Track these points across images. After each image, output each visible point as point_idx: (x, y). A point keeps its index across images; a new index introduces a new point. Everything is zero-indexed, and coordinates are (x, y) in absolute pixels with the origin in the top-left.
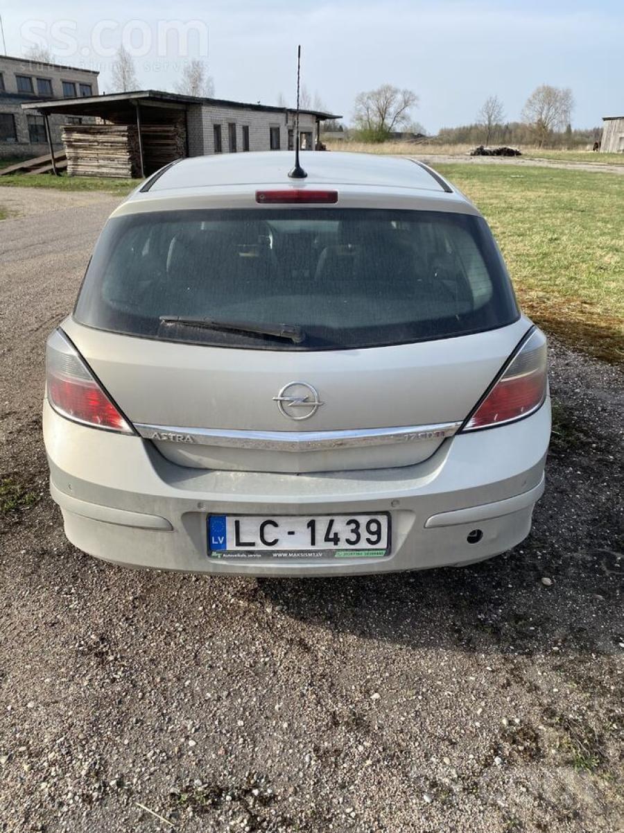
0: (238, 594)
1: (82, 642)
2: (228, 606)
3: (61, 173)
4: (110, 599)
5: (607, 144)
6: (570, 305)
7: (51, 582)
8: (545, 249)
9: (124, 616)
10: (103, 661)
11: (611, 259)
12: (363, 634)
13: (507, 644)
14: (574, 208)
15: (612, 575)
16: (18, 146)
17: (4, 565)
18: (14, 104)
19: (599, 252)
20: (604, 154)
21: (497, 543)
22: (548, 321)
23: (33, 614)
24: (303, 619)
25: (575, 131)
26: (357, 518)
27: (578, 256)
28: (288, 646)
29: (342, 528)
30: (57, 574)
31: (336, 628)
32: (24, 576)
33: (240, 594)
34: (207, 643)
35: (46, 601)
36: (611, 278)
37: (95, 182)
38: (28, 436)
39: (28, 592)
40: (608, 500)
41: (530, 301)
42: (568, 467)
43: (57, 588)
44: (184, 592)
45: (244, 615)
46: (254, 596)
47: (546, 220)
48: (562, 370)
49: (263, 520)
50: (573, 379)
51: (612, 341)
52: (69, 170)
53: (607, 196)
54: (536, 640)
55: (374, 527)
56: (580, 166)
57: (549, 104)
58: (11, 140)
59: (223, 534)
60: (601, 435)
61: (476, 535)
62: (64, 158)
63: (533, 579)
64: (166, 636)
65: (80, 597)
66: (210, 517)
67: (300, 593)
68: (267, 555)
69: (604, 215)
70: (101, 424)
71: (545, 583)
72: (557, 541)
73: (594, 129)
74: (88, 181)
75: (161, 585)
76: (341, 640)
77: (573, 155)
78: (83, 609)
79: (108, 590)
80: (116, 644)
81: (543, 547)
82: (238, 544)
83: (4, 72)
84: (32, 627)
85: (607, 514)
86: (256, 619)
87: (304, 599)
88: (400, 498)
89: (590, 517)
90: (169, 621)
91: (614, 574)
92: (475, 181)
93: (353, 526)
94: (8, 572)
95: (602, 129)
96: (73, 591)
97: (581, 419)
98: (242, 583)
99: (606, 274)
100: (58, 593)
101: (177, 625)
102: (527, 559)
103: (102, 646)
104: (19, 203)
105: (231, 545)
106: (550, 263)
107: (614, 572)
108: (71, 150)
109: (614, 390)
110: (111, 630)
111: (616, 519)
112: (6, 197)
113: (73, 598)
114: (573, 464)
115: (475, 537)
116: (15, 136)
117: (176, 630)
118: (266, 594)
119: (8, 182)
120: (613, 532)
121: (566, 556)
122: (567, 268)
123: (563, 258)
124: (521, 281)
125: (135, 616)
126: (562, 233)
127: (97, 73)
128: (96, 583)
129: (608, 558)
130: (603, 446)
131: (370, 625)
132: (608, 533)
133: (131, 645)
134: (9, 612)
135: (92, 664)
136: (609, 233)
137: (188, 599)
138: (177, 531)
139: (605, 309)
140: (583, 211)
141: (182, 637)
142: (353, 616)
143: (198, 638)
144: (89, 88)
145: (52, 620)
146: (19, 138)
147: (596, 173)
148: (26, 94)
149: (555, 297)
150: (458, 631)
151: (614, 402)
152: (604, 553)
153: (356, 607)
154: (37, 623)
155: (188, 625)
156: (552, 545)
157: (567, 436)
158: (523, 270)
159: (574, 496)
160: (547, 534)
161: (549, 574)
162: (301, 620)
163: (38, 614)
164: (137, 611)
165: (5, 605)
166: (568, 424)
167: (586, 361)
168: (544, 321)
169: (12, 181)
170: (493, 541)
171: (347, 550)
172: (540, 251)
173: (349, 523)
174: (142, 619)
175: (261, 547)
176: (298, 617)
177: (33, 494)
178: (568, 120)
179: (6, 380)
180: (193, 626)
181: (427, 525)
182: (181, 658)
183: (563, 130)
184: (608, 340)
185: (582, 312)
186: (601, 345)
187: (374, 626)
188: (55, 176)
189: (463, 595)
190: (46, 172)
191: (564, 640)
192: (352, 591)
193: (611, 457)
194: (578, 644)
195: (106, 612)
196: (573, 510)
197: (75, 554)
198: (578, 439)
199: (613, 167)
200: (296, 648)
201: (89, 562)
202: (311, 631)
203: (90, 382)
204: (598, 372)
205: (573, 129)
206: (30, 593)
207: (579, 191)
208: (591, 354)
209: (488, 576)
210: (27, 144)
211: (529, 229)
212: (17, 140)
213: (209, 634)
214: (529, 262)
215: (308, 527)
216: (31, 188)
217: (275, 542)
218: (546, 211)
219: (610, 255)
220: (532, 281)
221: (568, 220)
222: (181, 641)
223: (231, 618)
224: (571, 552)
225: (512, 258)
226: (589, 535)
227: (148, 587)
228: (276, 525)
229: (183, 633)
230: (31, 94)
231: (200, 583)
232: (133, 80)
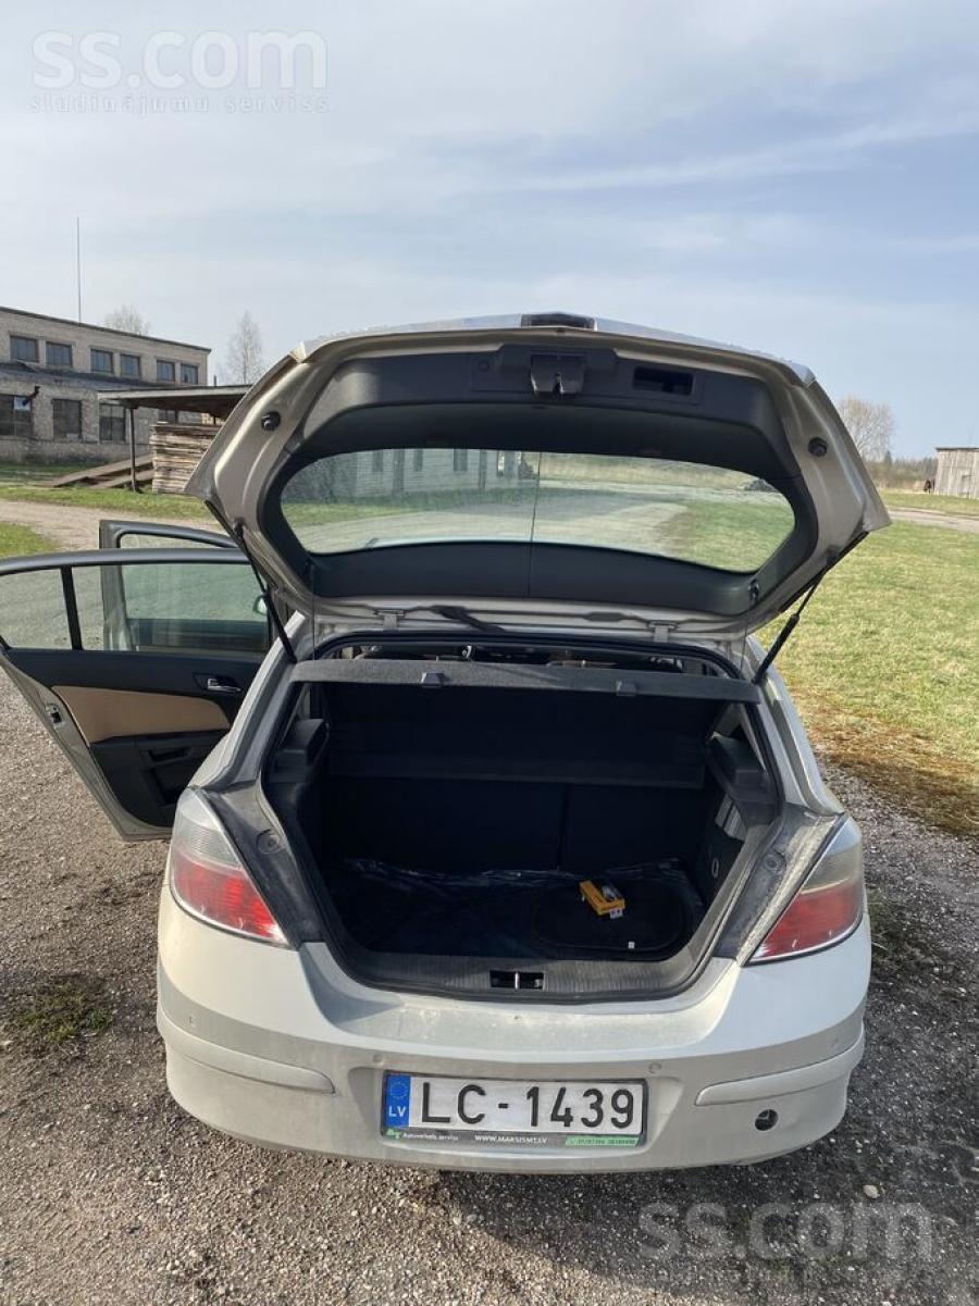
0: (410, 1193)
1: (177, 1263)
2: (396, 1212)
3: (142, 489)
4: (217, 1192)
5: (944, 484)
6: (895, 739)
7: (128, 1159)
8: (857, 647)
9: (239, 1220)
10: (208, 1297)
11: (953, 668)
12: (598, 1268)
13: (814, 1294)
14: (898, 581)
15: (968, 1185)
16: (82, 445)
17: (59, 1128)
18: (84, 387)
19: (937, 657)
20: (941, 497)
21: (798, 1132)
22: (864, 764)
23: (103, 1212)
24: (507, 1238)
25: (897, 461)
26: (601, 1087)
27: (905, 662)
28: (486, 1282)
29: (577, 1102)
30: (137, 1146)
31: (558, 1255)
32: (89, 1147)
33: (415, 1193)
34: (365, 1272)
35: (121, 1190)
36: (957, 699)
37: (192, 504)
38: (94, 915)
39: (93, 1176)
40: (960, 1060)
41: (837, 730)
42: (898, 1003)
43: (137, 1170)
44: (329, 1185)
45: (420, 1227)
46: (434, 1197)
47: (858, 600)
48: (886, 843)
49: (464, 1083)
50: (903, 859)
51: (959, 800)
52: (155, 484)
53: (946, 565)
54: (858, 1289)
55: (623, 1102)
56: (907, 514)
57: (858, 424)
58: (72, 436)
59: (405, 1103)
60: (947, 952)
61: (767, 1118)
62: (149, 467)
63: (850, 1185)
64: (303, 1258)
65: (173, 1187)
66: (389, 1076)
67: (502, 1195)
68: (466, 1138)
69: (942, 596)
70: (243, 929)
71: (869, 1194)
72: (886, 1125)
73: (925, 460)
74: (182, 503)
75: (294, 1171)
76: (566, 1276)
77: (895, 495)
78: (177, 1207)
79: (215, 1175)
80: (228, 1268)
81: (865, 1134)
82: (426, 1118)
83: (74, 344)
84: (101, 1234)
85: (959, 1084)
86: (436, 1235)
87: (509, 1205)
88: (662, 1060)
89: (932, 1087)
90: (308, 1232)
91: (971, 1184)
92: (752, 532)
93: (593, 1098)
94: (64, 1139)
95: (936, 461)
96: (162, 1176)
97: (917, 925)
98: (417, 1173)
99: (947, 692)
100: (140, 1178)
101: (319, 1239)
102: (841, 1152)
103: (206, 1270)
104: (79, 533)
105: (415, 1121)
106: (865, 669)
107: (972, 1181)
108: (162, 458)
109: (964, 880)
110: (220, 1243)
111: (971, 1092)
112: (61, 522)
113: (162, 1188)
114: (907, 999)
115: (766, 1121)
116: (80, 431)
117: (317, 1248)
118: (452, 1194)
119: (64, 499)
120: (969, 1114)
121: (900, 1151)
122: (890, 679)
123: (884, 663)
124: (822, 697)
125: (255, 1221)
126: (882, 624)
127: (209, 351)
128: (197, 1165)
129: (962, 1157)
130: (950, 970)
131: (609, 1252)
132: (961, 1116)
133: (251, 1270)
134: (67, 1206)
135: (192, 1299)
136: (951, 627)
137: (335, 1197)
138: (341, 1095)
139: (948, 748)
140: (912, 588)
141: (327, 1260)
142: (583, 1236)
143: (350, 1262)
144: (194, 371)
145: (130, 1224)
146: (84, 434)
147: (930, 527)
148: (102, 373)
149: (874, 725)
150: (741, 1268)
151: (965, 900)
152: (955, 1147)
153: (588, 1221)
154: (108, 1226)
155: (335, 1241)
156: (878, 1131)
157: (896, 951)
158: (825, 679)
159: (908, 1052)
160: (870, 1112)
161: (874, 1179)
162: (505, 1240)
163: (109, 1212)
164: (259, 1214)
165: (60, 1194)
166: (898, 933)
167: (921, 831)
168: (859, 763)
169: (70, 498)
170: (792, 1127)
171: (583, 1135)
172: (850, 649)
173: (587, 1094)
174: (267, 1227)
175: (459, 1125)
176: (501, 1234)
177: (102, 1011)
178: (887, 446)
179: (62, 822)
180: (344, 1242)
181: (698, 1102)
182: (326, 1295)
183: (880, 459)
184: (953, 798)
185: (913, 751)
186: (943, 807)
187: (614, 1254)
188: (134, 493)
189: (747, 1209)
190: (121, 486)
191: (900, 1290)
192: (580, 1195)
193: (963, 990)
194: (920, 1297)
195: (212, 1215)
196: (907, 1075)
197: (165, 1114)
198: (912, 957)
199: (953, 519)
200: (497, 1286)
201: (186, 1128)
202: (520, 1259)
203: (237, 869)
204: (939, 849)
205: (894, 459)
206: (96, 1177)
207: (906, 556)
208: (927, 820)
209: (783, 1178)
210: (95, 442)
211: (834, 614)
212: (80, 437)
213: (368, 1257)
214: (834, 667)
215: (528, 1098)
216: (98, 510)
217: (480, 1117)
218: (858, 584)
219: (953, 663)
220: (838, 697)
221: (889, 602)
222: (325, 1266)
223: (401, 1232)
224: (906, 1144)
225: (809, 660)
226: (933, 1118)
227: (276, 1173)
228: (482, 1092)
229: (328, 1253)
230: (110, 375)
231: (352, 1171)
232: (257, 360)
